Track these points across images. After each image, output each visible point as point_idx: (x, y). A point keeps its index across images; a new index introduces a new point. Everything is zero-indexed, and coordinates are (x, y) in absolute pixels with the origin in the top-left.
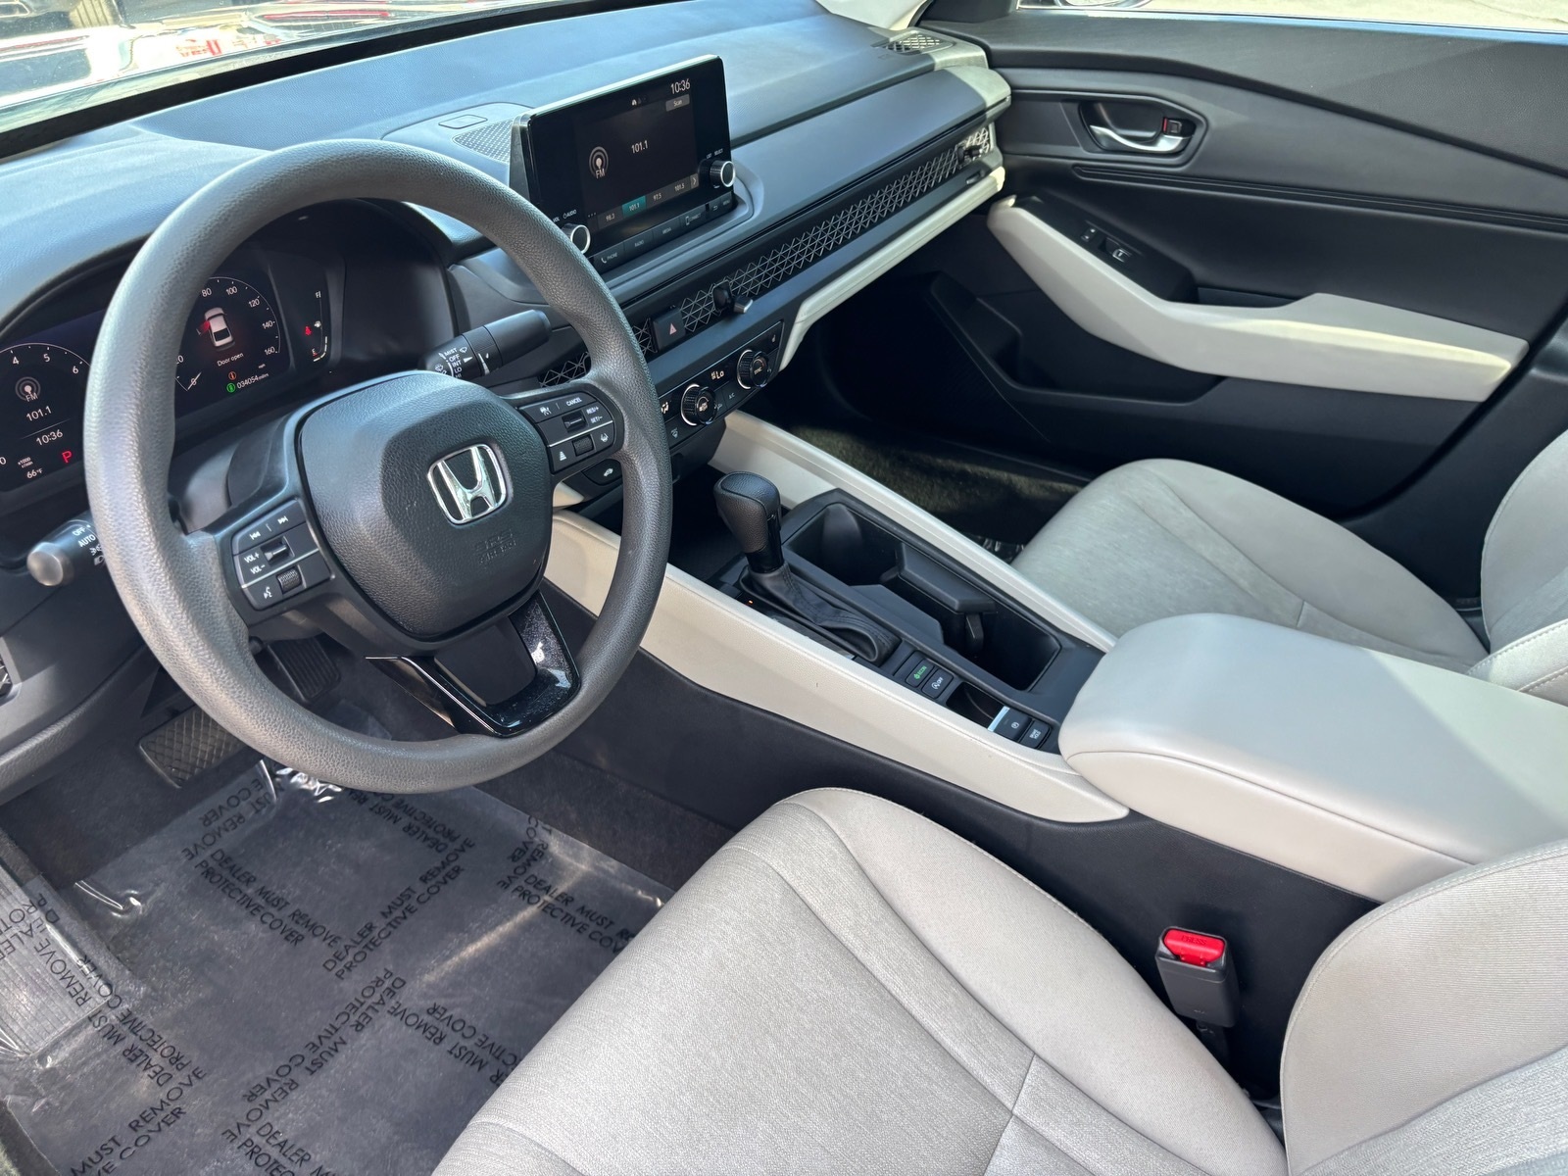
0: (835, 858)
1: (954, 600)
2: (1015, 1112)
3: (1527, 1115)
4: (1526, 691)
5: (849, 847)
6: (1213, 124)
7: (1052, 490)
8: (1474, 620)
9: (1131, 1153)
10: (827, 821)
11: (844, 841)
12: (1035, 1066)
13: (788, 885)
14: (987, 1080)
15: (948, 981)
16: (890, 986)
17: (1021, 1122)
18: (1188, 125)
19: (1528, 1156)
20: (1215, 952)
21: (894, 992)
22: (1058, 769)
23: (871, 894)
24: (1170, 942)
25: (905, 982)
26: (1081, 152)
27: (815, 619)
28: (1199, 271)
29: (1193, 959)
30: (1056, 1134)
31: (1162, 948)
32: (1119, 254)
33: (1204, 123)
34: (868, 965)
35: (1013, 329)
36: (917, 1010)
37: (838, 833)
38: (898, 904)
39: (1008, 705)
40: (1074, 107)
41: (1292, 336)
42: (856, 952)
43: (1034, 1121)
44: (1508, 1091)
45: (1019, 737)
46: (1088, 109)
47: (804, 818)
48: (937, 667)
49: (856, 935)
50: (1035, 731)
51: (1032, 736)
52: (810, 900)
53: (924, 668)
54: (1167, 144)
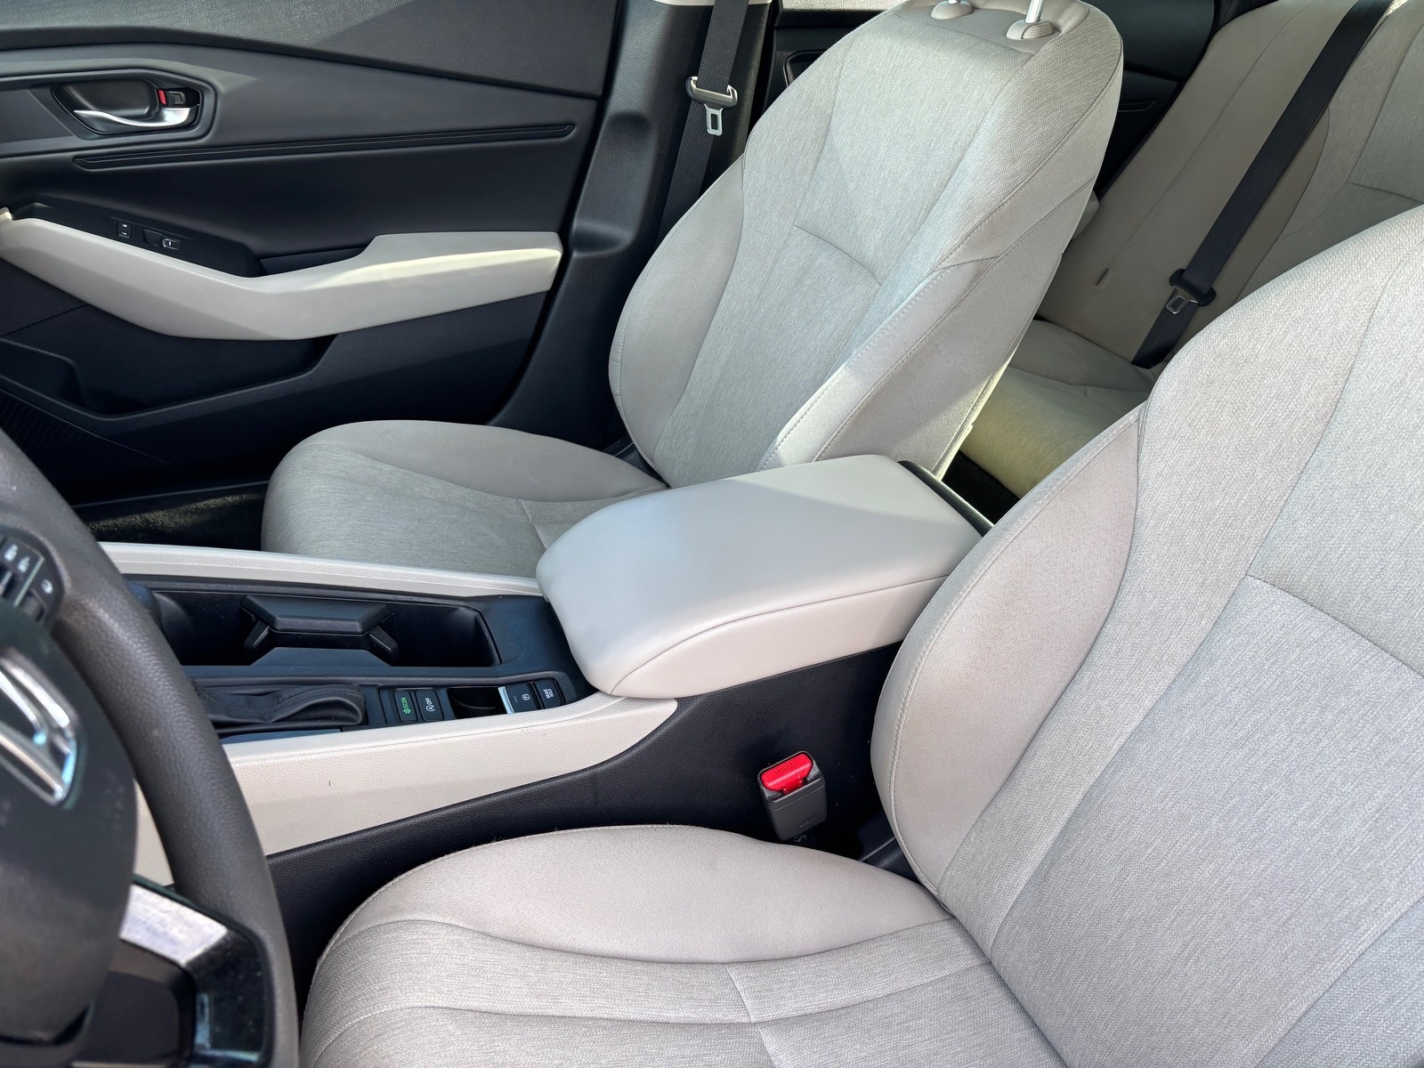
0: (461, 944)
1: (352, 624)
2: (753, 1020)
3: (1109, 705)
4: (817, 460)
5: (461, 924)
6: (222, 88)
7: (201, 512)
8: (632, 456)
9: (837, 969)
10: (420, 918)
11: (453, 922)
12: (733, 973)
13: (446, 1008)
14: (718, 1016)
15: (630, 966)
16: (597, 1013)
17: (764, 1023)
18: (192, 95)
19: (1130, 729)
20: (808, 765)
21: (605, 1016)
22: (605, 706)
23: (518, 949)
24: (770, 785)
25: (606, 998)
26: (74, 141)
27: (262, 718)
28: (255, 243)
29: (793, 785)
30: (789, 1008)
31: (768, 794)
32: (168, 243)
33: (210, 88)
34: (568, 1013)
35: (65, 362)
36: (632, 1013)
37: (441, 920)
38: (540, 938)
39: (501, 685)
40: (46, 93)
41: (386, 277)
42: (550, 1012)
43: (769, 1015)
44: (1083, 701)
45: (539, 704)
46: (60, 91)
47: (395, 935)
48: (413, 691)
49: (538, 996)
50: (546, 691)
51: (548, 697)
52: (475, 1004)
53: (404, 699)
54: (176, 116)
